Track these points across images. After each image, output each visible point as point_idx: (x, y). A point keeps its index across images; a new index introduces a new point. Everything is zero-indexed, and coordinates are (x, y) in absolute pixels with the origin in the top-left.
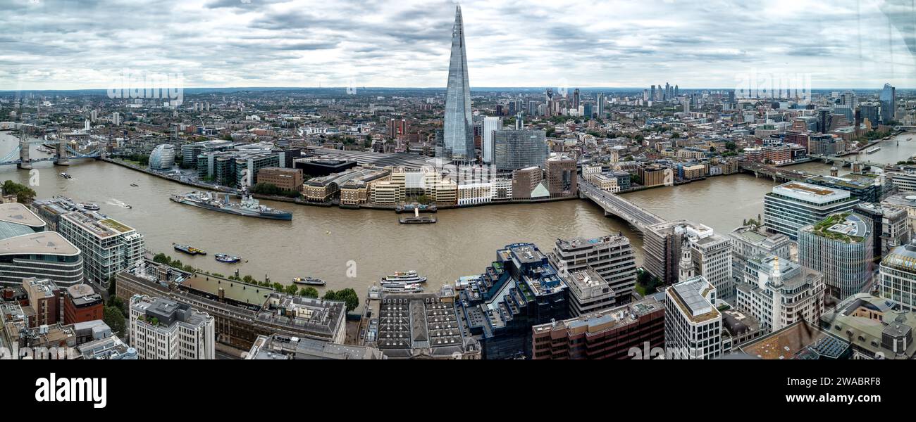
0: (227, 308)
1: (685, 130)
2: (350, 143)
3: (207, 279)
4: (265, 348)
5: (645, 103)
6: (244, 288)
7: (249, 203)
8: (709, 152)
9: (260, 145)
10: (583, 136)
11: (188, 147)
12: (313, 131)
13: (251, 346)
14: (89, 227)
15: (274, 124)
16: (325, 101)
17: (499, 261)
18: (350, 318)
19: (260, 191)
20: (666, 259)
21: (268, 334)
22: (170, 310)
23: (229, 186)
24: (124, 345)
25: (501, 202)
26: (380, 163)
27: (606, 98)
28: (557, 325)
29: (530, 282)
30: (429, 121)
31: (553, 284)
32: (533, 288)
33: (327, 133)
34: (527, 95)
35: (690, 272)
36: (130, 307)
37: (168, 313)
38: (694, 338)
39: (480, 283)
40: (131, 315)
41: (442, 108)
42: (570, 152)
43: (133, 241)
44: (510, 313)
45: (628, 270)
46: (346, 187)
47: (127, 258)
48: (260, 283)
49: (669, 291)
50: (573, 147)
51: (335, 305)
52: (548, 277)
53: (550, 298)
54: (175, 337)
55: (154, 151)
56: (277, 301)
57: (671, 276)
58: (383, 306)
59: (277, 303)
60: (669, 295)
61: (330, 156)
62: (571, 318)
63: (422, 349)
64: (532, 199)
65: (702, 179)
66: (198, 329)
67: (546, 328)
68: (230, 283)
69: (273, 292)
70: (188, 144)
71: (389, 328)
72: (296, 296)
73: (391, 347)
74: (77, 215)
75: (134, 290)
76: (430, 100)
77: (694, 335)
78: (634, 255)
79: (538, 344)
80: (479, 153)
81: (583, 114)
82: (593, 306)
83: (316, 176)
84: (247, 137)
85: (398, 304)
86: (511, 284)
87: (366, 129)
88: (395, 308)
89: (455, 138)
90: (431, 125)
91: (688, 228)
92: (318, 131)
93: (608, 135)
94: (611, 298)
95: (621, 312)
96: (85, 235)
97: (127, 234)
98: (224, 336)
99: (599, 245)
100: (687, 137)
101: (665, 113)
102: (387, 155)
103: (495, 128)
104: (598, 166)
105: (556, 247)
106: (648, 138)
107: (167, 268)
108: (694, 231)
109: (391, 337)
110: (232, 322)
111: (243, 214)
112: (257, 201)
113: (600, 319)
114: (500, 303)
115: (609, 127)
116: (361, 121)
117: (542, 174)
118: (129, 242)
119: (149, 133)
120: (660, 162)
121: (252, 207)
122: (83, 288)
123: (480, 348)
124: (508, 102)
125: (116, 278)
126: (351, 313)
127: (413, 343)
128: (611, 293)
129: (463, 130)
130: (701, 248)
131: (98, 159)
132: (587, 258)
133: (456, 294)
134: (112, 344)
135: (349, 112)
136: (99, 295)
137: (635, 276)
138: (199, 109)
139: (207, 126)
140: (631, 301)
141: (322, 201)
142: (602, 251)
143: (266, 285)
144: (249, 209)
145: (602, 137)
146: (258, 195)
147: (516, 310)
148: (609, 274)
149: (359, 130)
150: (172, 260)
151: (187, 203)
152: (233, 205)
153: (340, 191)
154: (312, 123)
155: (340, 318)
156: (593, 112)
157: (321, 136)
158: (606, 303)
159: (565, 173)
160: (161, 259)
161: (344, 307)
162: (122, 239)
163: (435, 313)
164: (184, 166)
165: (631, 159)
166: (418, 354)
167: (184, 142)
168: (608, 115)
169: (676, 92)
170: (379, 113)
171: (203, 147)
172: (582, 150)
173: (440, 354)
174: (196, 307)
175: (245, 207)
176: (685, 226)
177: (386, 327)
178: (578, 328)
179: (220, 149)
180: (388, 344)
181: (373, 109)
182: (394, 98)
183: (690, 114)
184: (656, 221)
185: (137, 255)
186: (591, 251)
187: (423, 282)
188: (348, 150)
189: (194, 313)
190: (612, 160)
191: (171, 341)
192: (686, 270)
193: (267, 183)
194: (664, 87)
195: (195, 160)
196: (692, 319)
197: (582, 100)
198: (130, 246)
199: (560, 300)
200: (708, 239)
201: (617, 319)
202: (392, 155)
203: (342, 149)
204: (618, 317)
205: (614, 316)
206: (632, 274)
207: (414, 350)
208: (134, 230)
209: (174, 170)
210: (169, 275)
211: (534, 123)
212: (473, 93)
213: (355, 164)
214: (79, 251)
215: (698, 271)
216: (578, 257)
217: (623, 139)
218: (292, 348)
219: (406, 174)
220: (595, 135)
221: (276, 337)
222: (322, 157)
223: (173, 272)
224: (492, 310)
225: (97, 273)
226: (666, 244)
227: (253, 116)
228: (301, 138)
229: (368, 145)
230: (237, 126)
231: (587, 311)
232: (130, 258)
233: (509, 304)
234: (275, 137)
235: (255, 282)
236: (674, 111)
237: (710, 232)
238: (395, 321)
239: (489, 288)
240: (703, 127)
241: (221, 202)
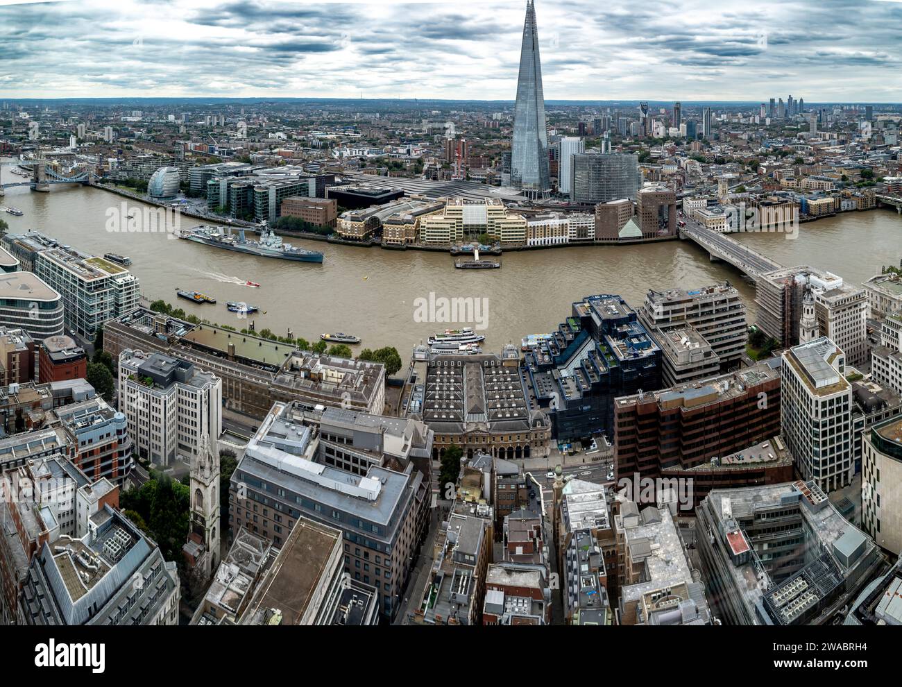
0: (238, 367)
1: (811, 155)
2: (396, 168)
3: (215, 332)
4: (283, 418)
5: (763, 121)
6: (260, 344)
7: (270, 240)
8: (840, 182)
9: (285, 169)
10: (684, 161)
11: (196, 170)
12: (351, 153)
13: (266, 414)
14: (71, 268)
15: (303, 143)
16: (367, 116)
17: (575, 317)
18: (389, 384)
19: (285, 226)
20: (783, 315)
21: (287, 401)
22: (167, 368)
23: (245, 220)
24: (111, 409)
25: (581, 244)
26: (433, 193)
27: (714, 114)
28: (645, 397)
29: (614, 343)
30: (496, 142)
31: (642, 346)
32: (617, 351)
33: (369, 156)
34: (616, 110)
35: (813, 332)
36: (119, 364)
37: (166, 372)
38: (817, 415)
39: (551, 343)
40: (120, 374)
41: (510, 125)
42: (669, 181)
43: (126, 285)
44: (588, 381)
45: (737, 328)
46: (389, 222)
47: (117, 305)
48: (280, 338)
49: (787, 355)
50: (672, 175)
51: (371, 367)
52: (637, 336)
53: (638, 363)
54: (172, 402)
55: (154, 175)
56: (301, 361)
57: (790, 337)
58: (430, 369)
59: (300, 364)
60: (786, 360)
61: (371, 183)
62: (665, 388)
63: (477, 424)
64: (620, 239)
65: (832, 215)
66: (200, 392)
67: (632, 401)
68: (243, 337)
69: (294, 350)
70: (196, 166)
71: (437, 397)
72: (324, 356)
73: (440, 419)
74: (57, 252)
75: (125, 343)
76: (497, 116)
77: (817, 411)
78: (744, 310)
79: (622, 420)
80: (555, 182)
81: (685, 135)
82: (689, 374)
83: (354, 209)
84: (269, 160)
85: (449, 367)
86: (590, 346)
87: (417, 151)
88: (445, 373)
89: (526, 164)
90: (498, 146)
91: (812, 277)
92: (357, 153)
93: (716, 160)
94: (715, 364)
95: (726, 382)
96: (66, 277)
97: (119, 277)
98: (234, 402)
99: (700, 298)
100: (813, 163)
101: (786, 133)
102: (442, 183)
103: (575, 152)
104: (702, 199)
105: (648, 300)
106: (764, 164)
107: (166, 317)
108: (819, 280)
109: (440, 408)
110: (243, 385)
111: (262, 254)
112: (280, 239)
113: (698, 390)
114: (576, 369)
115: (717, 150)
116: (411, 141)
117: (633, 209)
118: (121, 286)
119: (149, 153)
120: (779, 195)
121: (273, 246)
122: (63, 341)
123: (550, 424)
124: (593, 118)
125: (104, 329)
126: (392, 377)
127: (467, 415)
128: (715, 358)
129: (536, 153)
130: (828, 303)
131: (86, 184)
132: (685, 314)
133: (522, 356)
134: (96, 407)
135: (397, 129)
136: (81, 349)
137: (746, 336)
138: (211, 124)
139: (220, 145)
140: (740, 368)
141: (359, 240)
142: (704, 305)
143: (289, 341)
144: (270, 248)
145: (708, 163)
146: (282, 232)
147: (596, 378)
148: (713, 334)
149: (408, 152)
150: (174, 309)
151: (193, 239)
152: (248, 245)
153: (382, 227)
154: (351, 142)
155: (377, 383)
156: (698, 132)
157: (361, 159)
158: (708, 370)
159: (662, 207)
160: (159, 307)
161: (383, 370)
162: (111, 283)
163: (495, 380)
164: (189, 194)
165: (743, 190)
166: (473, 429)
167: (191, 164)
168: (716, 135)
169: (800, 107)
170: (433, 131)
171: (214, 171)
172: (683, 179)
173: (499, 430)
174: (201, 366)
175: (265, 246)
176: (807, 275)
177: (435, 395)
178: (670, 401)
179: (236, 174)
180: (436, 416)
181: (426, 127)
182: (453, 112)
183: (817, 134)
184: (772, 268)
185: (130, 302)
186: (690, 305)
187: (481, 341)
188: (394, 176)
189: (197, 373)
190: (720, 191)
191: (168, 406)
192: (808, 330)
193: (293, 216)
194: (785, 101)
195: (205, 187)
196: (815, 392)
197: (685, 116)
198: (121, 291)
199: (650, 366)
200: (836, 291)
201: (721, 391)
202: (448, 183)
203: (386, 175)
204: (721, 388)
205: (717, 387)
206: (742, 334)
207: (467, 424)
208: (127, 271)
209: (179, 199)
210: (168, 326)
211: (625, 145)
212: (549, 106)
213: (400, 195)
214: (59, 296)
215: (824, 331)
216: (674, 312)
217: (735, 166)
218: (316, 418)
219: (464, 207)
220: (700, 160)
221: (296, 404)
222: (361, 185)
223: (173, 323)
224: (565, 378)
225: (81, 323)
226: (784, 297)
227: (278, 134)
228: (335, 161)
229: (418, 171)
230: (258, 145)
231: (684, 380)
232: (122, 305)
233: (587, 371)
234: (304, 160)
235: (274, 338)
236: (799, 131)
237: (838, 282)
238: (445, 388)
239: (561, 351)
240: (833, 151)
241: (235, 239)
